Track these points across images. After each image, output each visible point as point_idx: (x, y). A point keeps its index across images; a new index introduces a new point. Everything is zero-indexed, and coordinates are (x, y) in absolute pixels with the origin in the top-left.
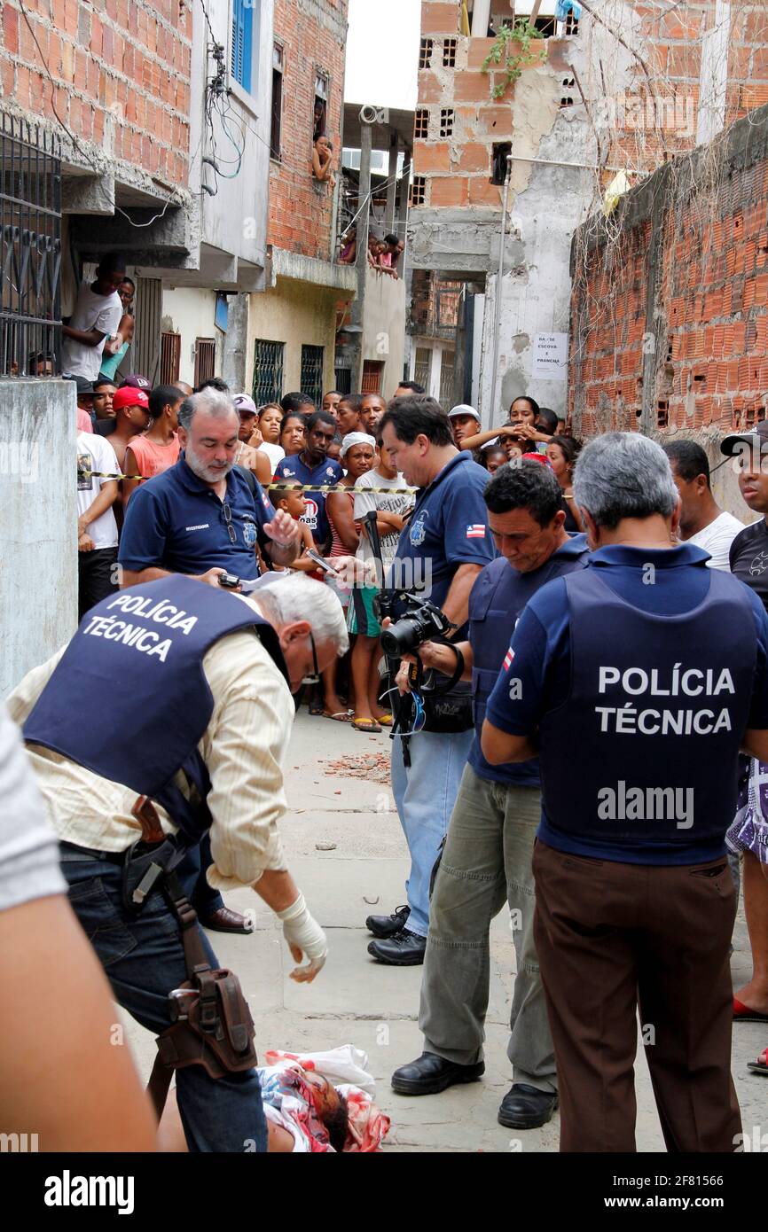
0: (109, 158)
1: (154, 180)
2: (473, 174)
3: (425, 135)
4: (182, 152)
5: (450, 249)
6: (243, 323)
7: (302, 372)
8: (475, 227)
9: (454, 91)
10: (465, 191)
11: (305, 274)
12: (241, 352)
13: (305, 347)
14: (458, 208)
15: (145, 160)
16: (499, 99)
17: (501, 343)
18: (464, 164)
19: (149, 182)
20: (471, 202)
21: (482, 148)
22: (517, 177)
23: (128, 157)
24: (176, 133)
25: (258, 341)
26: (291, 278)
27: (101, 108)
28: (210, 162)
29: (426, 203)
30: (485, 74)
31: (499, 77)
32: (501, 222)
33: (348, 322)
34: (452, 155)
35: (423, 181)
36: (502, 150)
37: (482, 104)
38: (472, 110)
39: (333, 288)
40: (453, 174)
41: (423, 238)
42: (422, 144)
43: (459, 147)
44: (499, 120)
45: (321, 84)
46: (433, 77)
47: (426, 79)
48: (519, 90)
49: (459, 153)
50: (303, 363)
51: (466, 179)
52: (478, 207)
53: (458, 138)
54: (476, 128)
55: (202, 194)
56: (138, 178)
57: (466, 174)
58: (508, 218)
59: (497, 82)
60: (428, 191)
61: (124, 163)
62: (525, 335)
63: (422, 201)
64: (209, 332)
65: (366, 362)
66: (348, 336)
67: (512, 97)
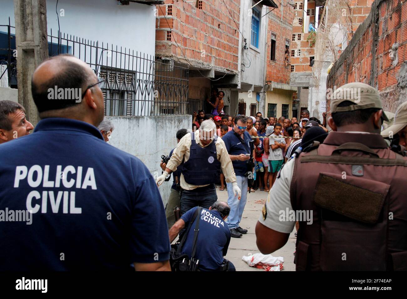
0: (213, 66)
1: (227, 69)
2: (305, 64)
3: (294, 56)
4: (235, 63)
5: (300, 82)
6: (265, 99)
7: (282, 111)
8: (306, 76)
9: (300, 45)
10: (303, 68)
11: (281, 87)
12: (264, 106)
13: (283, 105)
14: (301, 72)
15: (224, 65)
16: (311, 47)
17: (312, 103)
18: (303, 62)
19: (225, 70)
20: (305, 71)
21: (307, 58)
22: (315, 64)
23: (219, 65)
24: (234, 59)
25: (269, 104)
26: (277, 89)
27: (211, 55)
28: (243, 64)
29: (294, 71)
30: (308, 41)
31: (311, 42)
32: (312, 75)
33: (297, 98)
34: (300, 60)
35: (293, 66)
36: (312, 58)
37: (307, 48)
38: (305, 50)
39: (290, 90)
40: (300, 64)
41: (294, 79)
42: (293, 58)
43: (302, 58)
44: (312, 51)
45: (288, 42)
46: (295, 43)
47: (294, 43)
48: (316, 45)
49: (302, 59)
50: (282, 109)
51: (303, 65)
52: (307, 72)
53: (302, 56)
54: (306, 54)
55: (241, 72)
56: (222, 69)
57: (304, 64)
58: (314, 74)
59: (311, 43)
60: (295, 68)
61: (218, 66)
62: (318, 101)
63: (293, 71)
64: (254, 102)
65: (301, 108)
66: (297, 102)
67: (314, 46)
